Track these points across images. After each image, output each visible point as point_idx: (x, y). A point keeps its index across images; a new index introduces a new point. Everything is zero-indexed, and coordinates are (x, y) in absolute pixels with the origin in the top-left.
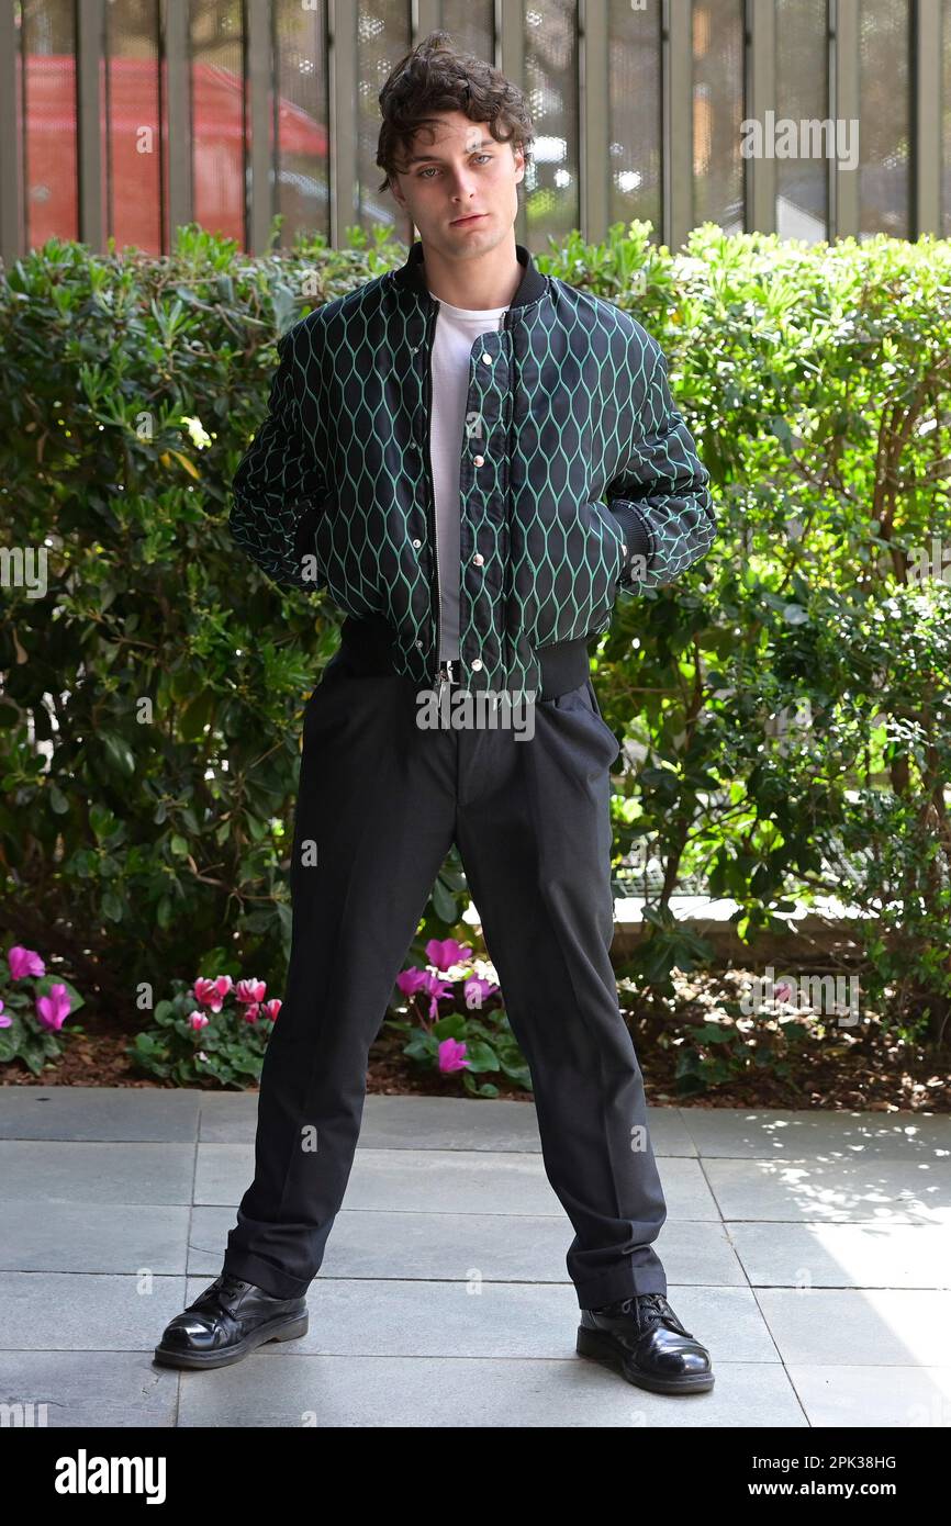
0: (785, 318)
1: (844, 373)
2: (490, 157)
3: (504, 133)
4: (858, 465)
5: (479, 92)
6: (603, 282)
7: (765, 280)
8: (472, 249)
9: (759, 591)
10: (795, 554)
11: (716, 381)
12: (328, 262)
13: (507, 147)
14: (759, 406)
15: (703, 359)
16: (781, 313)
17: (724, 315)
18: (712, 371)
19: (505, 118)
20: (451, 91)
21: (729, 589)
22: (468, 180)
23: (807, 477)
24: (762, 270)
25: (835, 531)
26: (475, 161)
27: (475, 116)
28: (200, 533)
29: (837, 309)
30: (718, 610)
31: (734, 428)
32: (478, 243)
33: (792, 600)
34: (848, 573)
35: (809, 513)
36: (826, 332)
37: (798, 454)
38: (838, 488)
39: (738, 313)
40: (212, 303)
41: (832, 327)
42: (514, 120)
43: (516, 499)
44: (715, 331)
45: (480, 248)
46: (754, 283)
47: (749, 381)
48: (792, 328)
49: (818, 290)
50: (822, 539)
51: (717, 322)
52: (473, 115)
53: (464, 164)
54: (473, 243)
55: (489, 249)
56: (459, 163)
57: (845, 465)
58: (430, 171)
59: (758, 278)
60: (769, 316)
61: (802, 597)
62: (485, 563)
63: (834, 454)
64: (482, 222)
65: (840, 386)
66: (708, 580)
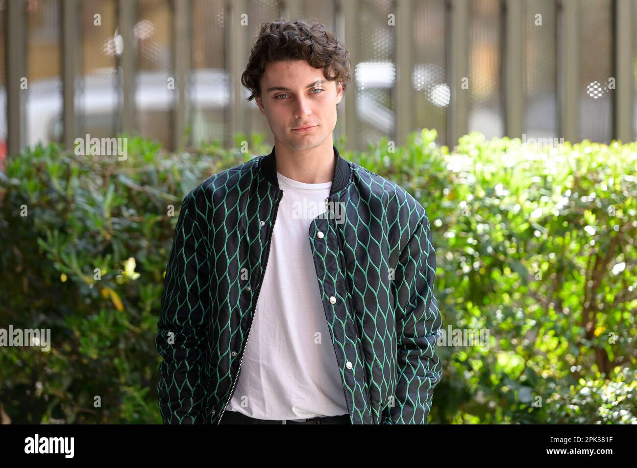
0: (524, 196)
1: (561, 232)
2: (322, 90)
3: (332, 75)
4: (573, 294)
5: (318, 48)
6: (402, 172)
7: (509, 171)
8: (305, 146)
9: (504, 377)
10: (530, 353)
11: (476, 237)
12: (220, 158)
13: (333, 83)
14: (505, 254)
15: (468, 223)
16: (520, 192)
17: (481, 193)
18: (475, 232)
19: (334, 65)
20: (300, 47)
21: (485, 376)
22: (306, 105)
23: (538, 300)
24: (508, 165)
25: (556, 335)
26: (312, 91)
27: (314, 64)
28: (127, 338)
29: (557, 189)
30: (476, 390)
31: (489, 269)
32: (309, 143)
33: (526, 384)
34: (566, 366)
35: (539, 325)
36: (550, 205)
37: (533, 286)
38: (559, 308)
39: (491, 193)
40: (143, 184)
41: (555, 203)
42: (340, 66)
43: (361, 322)
44: (477, 205)
45: (310, 146)
46: (502, 173)
47: (499, 236)
48: (529, 203)
49: (545, 178)
50: (548, 342)
51: (477, 199)
52: (313, 63)
53: (305, 94)
54: (306, 143)
55: (315, 147)
56: (302, 94)
57: (564, 293)
58: (283, 95)
59: (505, 169)
60: (512, 195)
61: (532, 382)
62: (353, 367)
63: (558, 286)
64: (313, 130)
65: (559, 240)
66: (470, 369)
